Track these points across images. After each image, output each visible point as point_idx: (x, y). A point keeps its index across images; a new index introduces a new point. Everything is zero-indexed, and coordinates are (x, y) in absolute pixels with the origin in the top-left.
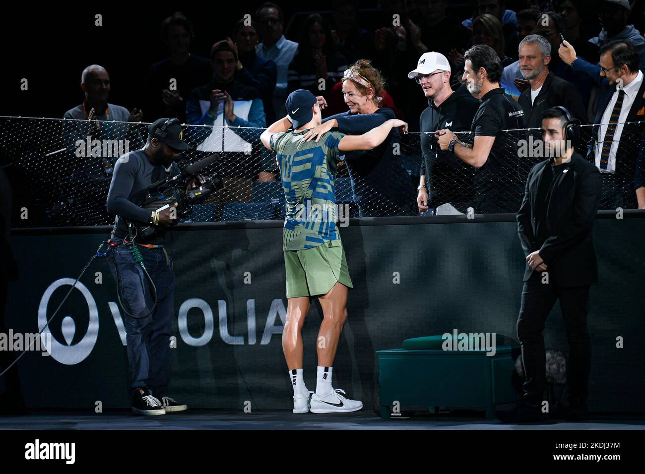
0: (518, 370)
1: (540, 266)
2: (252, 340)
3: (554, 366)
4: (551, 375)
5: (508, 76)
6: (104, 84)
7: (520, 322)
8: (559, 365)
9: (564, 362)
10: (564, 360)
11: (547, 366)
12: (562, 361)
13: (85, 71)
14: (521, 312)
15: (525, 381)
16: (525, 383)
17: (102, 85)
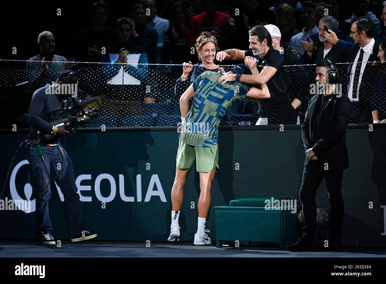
0: (300, 219)
1: (314, 157)
2: (139, 199)
3: (322, 218)
4: (319, 223)
5: (295, 41)
6: (51, 42)
7: (302, 191)
8: (324, 217)
9: (327, 215)
10: (327, 214)
11: (317, 217)
12: (326, 214)
13: (40, 35)
14: (302, 184)
15: (304, 226)
16: (304, 227)
17: (50, 43)
